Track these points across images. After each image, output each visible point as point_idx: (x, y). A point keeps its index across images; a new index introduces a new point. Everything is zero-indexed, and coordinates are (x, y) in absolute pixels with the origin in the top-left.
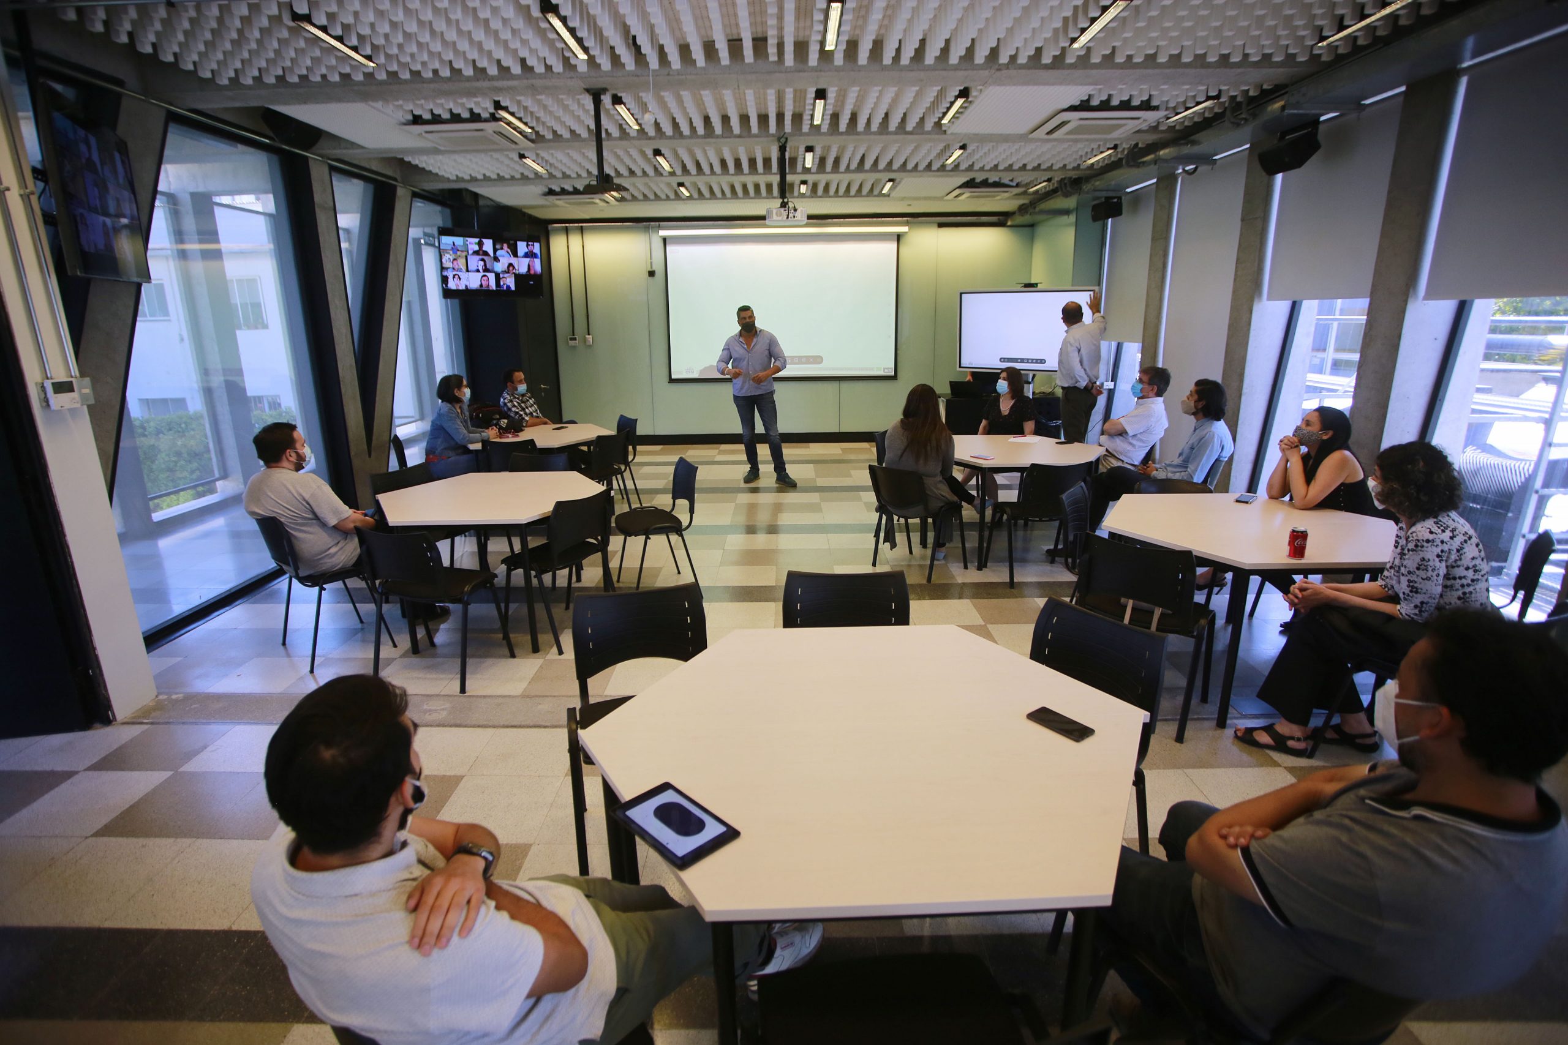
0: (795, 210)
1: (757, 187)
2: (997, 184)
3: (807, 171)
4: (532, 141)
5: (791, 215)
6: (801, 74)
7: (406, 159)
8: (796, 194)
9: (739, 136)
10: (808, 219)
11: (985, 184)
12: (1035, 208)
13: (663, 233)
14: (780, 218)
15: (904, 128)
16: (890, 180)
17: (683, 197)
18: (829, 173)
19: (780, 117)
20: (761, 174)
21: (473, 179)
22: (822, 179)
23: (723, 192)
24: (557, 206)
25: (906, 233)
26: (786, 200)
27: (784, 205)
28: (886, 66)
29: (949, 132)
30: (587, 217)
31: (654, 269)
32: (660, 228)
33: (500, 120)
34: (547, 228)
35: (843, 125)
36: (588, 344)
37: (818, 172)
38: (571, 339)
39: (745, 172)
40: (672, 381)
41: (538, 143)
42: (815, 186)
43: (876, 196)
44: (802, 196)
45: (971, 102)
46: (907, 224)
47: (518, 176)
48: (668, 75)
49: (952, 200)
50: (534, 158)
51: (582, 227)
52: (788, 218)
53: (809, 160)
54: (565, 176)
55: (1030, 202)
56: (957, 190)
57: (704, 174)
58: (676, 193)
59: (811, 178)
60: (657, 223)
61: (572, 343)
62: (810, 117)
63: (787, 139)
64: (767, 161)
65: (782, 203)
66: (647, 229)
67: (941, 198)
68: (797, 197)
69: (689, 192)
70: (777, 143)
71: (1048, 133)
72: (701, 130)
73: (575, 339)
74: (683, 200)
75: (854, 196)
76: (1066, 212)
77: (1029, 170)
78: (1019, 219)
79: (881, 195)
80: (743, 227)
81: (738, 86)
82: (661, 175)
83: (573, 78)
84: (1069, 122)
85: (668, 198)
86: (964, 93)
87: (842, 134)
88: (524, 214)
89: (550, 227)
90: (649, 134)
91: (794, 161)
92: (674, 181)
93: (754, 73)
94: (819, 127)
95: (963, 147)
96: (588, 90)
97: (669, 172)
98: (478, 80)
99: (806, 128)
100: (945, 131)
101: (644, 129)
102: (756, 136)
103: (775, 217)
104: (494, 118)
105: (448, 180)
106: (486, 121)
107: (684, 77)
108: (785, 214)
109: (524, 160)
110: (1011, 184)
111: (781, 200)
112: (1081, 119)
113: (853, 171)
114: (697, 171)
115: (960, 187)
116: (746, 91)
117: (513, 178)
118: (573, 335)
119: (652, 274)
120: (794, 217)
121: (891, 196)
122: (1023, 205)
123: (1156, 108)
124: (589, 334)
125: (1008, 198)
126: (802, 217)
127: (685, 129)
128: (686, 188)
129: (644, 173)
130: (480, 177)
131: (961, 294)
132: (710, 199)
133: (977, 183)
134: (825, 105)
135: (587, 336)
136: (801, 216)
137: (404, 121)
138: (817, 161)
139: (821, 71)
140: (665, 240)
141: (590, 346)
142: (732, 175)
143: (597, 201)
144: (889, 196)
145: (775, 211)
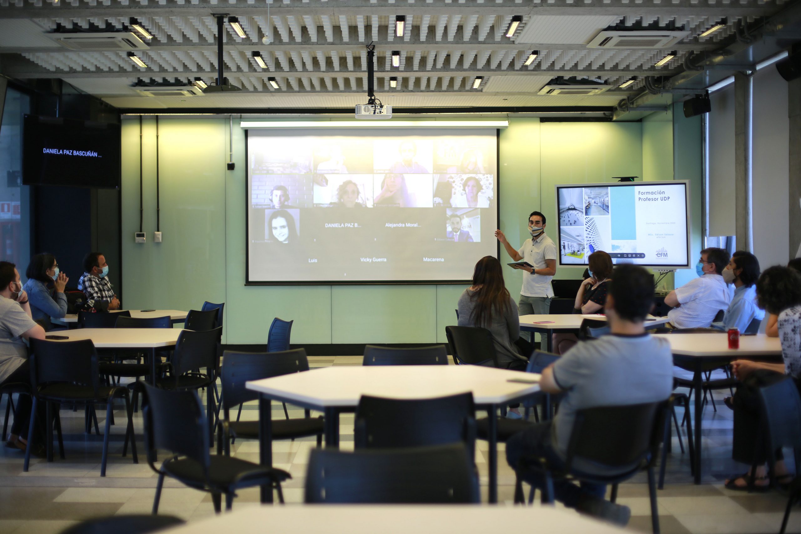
0: (382, 107)
1: (347, 81)
2: (585, 82)
3: (396, 69)
4: (148, 44)
5: (377, 111)
6: (383, 8)
7: (23, 55)
8: (387, 88)
9: (332, 44)
10: (393, 112)
11: (573, 81)
12: (633, 103)
13: (245, 124)
14: (367, 113)
15: (477, 39)
16: (478, 78)
17: (272, 90)
18: (416, 71)
19: (368, 28)
20: (351, 71)
21: (72, 71)
22: (412, 77)
23: (312, 86)
24: (140, 96)
25: (506, 127)
26: (373, 98)
27: (372, 102)
28: (448, 4)
29: (516, 42)
30: (165, 106)
31: (233, 161)
32: (241, 119)
33: (130, 31)
34: (120, 117)
35: (423, 36)
36: (156, 241)
37: (405, 71)
38: (139, 235)
39: (335, 70)
40: (248, 283)
41: (153, 45)
42: (405, 81)
43: (468, 91)
44: (393, 90)
45: (526, 24)
46: (507, 118)
47: (116, 69)
48: (280, 7)
49: (545, 95)
50: (141, 56)
51: (157, 116)
52: (374, 113)
53: (396, 61)
54: (162, 69)
55: (628, 98)
56: (546, 87)
57: (296, 71)
58: (265, 86)
59: (400, 75)
60: (239, 114)
61: (138, 239)
62: (393, 32)
63: (374, 46)
64: (357, 60)
65: (370, 100)
66: (227, 121)
67: (535, 94)
68: (388, 92)
69: (278, 85)
70: (366, 49)
71: (601, 45)
72: (298, 39)
73: (143, 235)
74: (271, 92)
75: (445, 91)
76: (665, 108)
77: (608, 70)
78: (624, 115)
79: (472, 90)
80: (331, 119)
81: (334, 14)
82: (255, 70)
83: (205, 8)
84: (612, 38)
85: (256, 90)
86: (517, 18)
87: (423, 43)
88: (102, 103)
89: (123, 116)
90: (253, 41)
91: (382, 60)
92: (265, 76)
93: (346, 6)
94: (402, 38)
95: (535, 53)
96: (214, 15)
97: (263, 69)
98: (131, 8)
99: (391, 38)
100: (514, 41)
101: (249, 38)
102: (346, 44)
103: (363, 113)
104: (125, 29)
105: (48, 71)
106: (118, 31)
107: (292, 8)
108: (372, 109)
109: (131, 58)
110: (599, 81)
111: (369, 98)
112: (620, 36)
113: (440, 70)
114: (290, 68)
115: (549, 84)
116: (340, 16)
117: (111, 71)
118: (141, 231)
119: (231, 167)
120: (380, 112)
121: (484, 91)
122: (623, 100)
123: (682, 29)
124: (158, 231)
125: (602, 94)
126: (387, 112)
127: (285, 38)
128: (277, 83)
129: (239, 68)
130: (79, 69)
131: (558, 188)
132: (299, 92)
133: (566, 80)
134: (405, 25)
135: (156, 233)
136: (386, 110)
137: (49, 29)
138: (404, 62)
139: (398, 6)
140: (246, 132)
141: (158, 244)
142: (323, 72)
143: (185, 92)
144: (481, 91)
145: (363, 107)
